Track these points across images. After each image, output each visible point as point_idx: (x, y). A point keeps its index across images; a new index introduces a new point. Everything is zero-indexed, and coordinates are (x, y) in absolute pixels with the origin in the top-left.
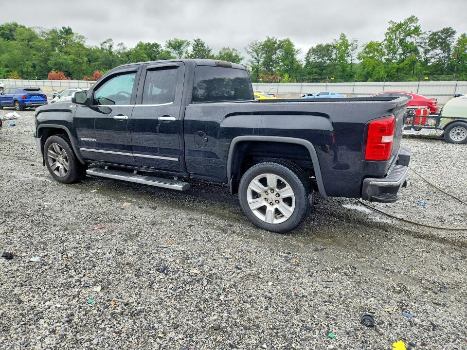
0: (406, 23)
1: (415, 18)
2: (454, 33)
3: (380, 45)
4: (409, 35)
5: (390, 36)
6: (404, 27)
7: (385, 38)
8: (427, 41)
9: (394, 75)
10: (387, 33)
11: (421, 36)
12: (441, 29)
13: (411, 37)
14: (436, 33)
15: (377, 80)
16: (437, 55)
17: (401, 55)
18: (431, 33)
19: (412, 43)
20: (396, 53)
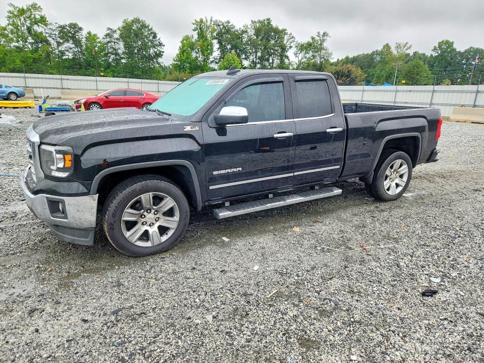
0: (29, 10)
1: (38, 6)
2: (81, 29)
3: (5, 29)
4: (36, 23)
5: (13, 21)
6: (28, 14)
7: (8, 22)
8: (57, 33)
9: (31, 65)
10: (9, 17)
11: (49, 27)
12: (68, 23)
13: (39, 26)
14: (64, 26)
15: (13, 71)
16: (71, 48)
17: (32, 44)
18: (58, 26)
19: (41, 33)
20: (26, 42)
